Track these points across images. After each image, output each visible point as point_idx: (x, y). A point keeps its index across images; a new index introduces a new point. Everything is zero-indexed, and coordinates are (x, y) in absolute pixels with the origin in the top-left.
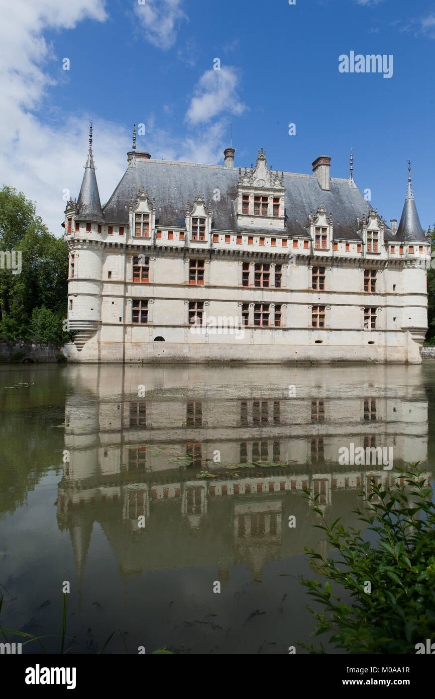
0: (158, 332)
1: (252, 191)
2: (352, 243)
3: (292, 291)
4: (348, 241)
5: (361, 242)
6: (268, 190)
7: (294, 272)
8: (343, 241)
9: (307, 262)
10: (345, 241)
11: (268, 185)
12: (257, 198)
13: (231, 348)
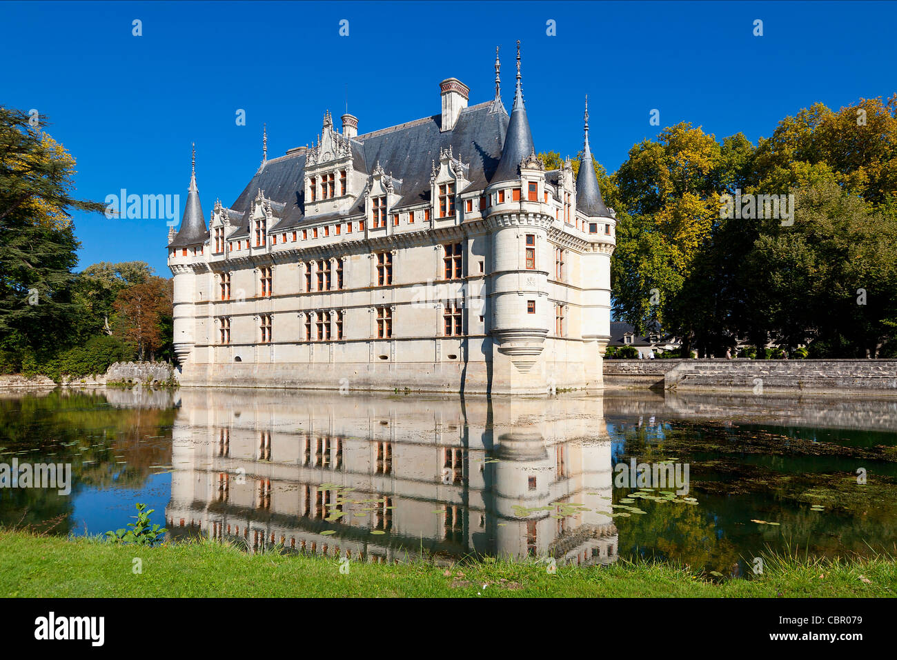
0: (236, 351)
1: (319, 170)
2: (417, 210)
3: (352, 291)
4: (411, 208)
5: (428, 205)
6: (332, 163)
7: (355, 265)
8: (404, 209)
9: (367, 249)
10: (406, 209)
11: (332, 158)
12: (325, 178)
13: (293, 368)
